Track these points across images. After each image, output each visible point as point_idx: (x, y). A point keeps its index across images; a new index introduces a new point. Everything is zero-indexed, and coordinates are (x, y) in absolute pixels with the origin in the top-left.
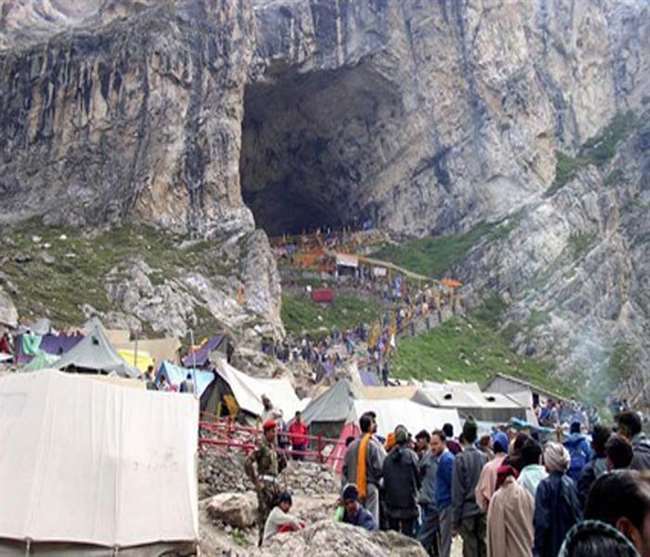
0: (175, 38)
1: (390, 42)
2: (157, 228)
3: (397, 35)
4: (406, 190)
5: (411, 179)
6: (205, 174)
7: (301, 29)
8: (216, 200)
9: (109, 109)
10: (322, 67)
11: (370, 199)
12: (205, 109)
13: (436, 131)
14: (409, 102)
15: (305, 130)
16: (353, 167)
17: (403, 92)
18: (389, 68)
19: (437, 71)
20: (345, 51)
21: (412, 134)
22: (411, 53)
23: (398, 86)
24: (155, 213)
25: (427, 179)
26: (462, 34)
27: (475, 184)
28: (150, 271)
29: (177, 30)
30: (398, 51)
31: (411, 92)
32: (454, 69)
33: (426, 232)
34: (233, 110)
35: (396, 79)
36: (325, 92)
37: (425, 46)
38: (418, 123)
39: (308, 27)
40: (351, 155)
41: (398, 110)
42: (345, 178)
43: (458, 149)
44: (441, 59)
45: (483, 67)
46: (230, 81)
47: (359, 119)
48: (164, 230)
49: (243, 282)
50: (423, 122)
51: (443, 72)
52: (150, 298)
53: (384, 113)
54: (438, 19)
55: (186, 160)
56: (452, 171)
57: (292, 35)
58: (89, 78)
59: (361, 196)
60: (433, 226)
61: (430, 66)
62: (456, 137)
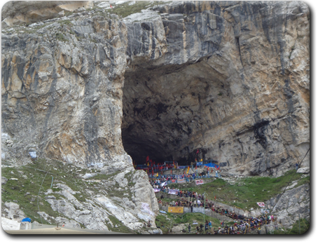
0: (75, 46)
1: (223, 50)
2: (64, 163)
3: (229, 46)
4: (229, 144)
5: (234, 137)
6: (99, 132)
7: (157, 37)
8: (107, 149)
9: (23, 86)
10: (172, 62)
11: (199, 146)
12: (97, 91)
13: (257, 109)
14: (236, 88)
15: (150, 98)
16: (185, 125)
17: (231, 82)
18: (221, 66)
19: (259, 72)
20: (189, 53)
21: (237, 109)
22: (239, 58)
23: (227, 78)
24: (62, 154)
25: (248, 139)
26: (282, 51)
27: (287, 147)
28: (74, 193)
29: (76, 40)
30: (229, 56)
31: (237, 83)
32: (273, 72)
33: (246, 173)
34: (118, 93)
35: (226, 73)
36: (168, 76)
37: (251, 55)
38: (242, 102)
39: (161, 37)
40: (184, 117)
41: (225, 92)
42: (178, 130)
43: (275, 123)
44: (264, 64)
45: (297, 73)
46: (115, 75)
47: (193, 94)
48: (70, 165)
49: (134, 202)
50: (246, 103)
51: (265, 73)
52: (82, 210)
53: (214, 92)
54: (261, 39)
55: (85, 123)
56: (269, 136)
57: (151, 41)
58: (8, 64)
59: (192, 143)
60: (252, 169)
61: (254, 68)
62: (272, 115)
